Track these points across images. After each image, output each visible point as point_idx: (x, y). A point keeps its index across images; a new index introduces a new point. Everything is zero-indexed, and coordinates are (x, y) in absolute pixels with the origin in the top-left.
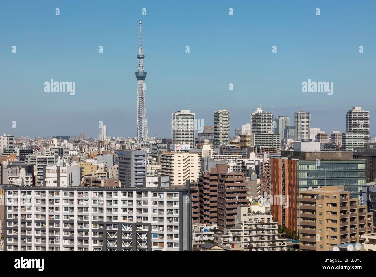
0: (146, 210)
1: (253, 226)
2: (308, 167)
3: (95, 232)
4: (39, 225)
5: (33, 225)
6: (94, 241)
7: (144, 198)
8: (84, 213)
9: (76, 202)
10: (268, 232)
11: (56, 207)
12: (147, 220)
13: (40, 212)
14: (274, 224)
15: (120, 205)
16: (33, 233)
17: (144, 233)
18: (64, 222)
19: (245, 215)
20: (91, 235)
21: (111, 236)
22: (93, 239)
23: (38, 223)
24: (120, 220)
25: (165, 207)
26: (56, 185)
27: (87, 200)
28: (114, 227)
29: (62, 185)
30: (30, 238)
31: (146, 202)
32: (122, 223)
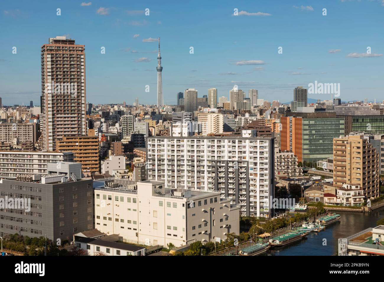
0: (245, 152)
1: (282, 160)
2: (309, 122)
3: (209, 167)
4: (170, 162)
5: (166, 162)
6: (208, 172)
7: (243, 144)
8: (202, 154)
9: (195, 146)
10: (292, 163)
11: (182, 150)
12: (245, 159)
13: (170, 153)
14: (295, 158)
15: (226, 149)
16: (166, 167)
17: (244, 167)
18: (187, 160)
19: (277, 153)
20: (206, 169)
21: (221, 169)
22: (207, 171)
23: (169, 160)
24: (226, 159)
25: (258, 150)
26: (180, 135)
27: (203, 146)
28: (222, 163)
29: (184, 135)
30: (164, 170)
31: (245, 147)
32: (228, 161)
